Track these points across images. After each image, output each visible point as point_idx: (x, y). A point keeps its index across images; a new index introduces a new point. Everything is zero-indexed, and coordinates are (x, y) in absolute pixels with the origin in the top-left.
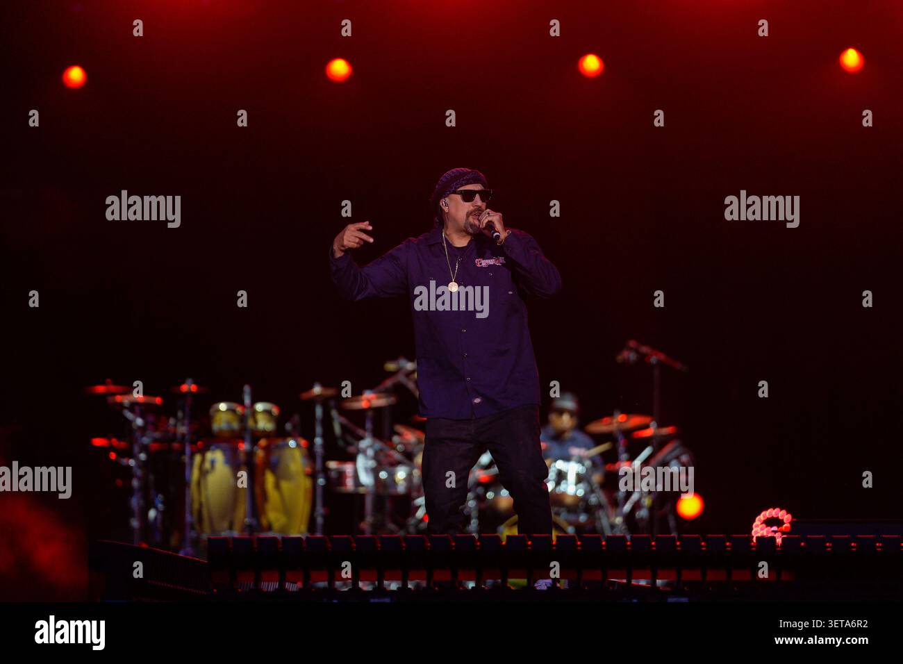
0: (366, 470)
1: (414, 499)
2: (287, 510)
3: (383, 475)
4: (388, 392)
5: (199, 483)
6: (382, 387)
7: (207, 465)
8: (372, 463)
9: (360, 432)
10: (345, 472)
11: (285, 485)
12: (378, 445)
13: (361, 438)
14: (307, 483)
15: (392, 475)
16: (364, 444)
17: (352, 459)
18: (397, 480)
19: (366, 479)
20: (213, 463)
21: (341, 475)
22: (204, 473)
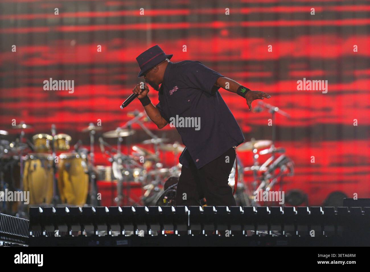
0: (118, 170)
1: (144, 186)
2: (74, 191)
3: (127, 173)
4: (129, 128)
5: (27, 178)
6: (125, 126)
7: (32, 168)
8: (120, 167)
9: (114, 149)
10: (106, 171)
11: (74, 178)
12: (124, 157)
13: (115, 153)
14: (86, 177)
15: (131, 173)
16: (116, 156)
17: (110, 164)
18: (134, 176)
19: (118, 175)
20: (35, 166)
21: (104, 172)
22: (30, 172)
